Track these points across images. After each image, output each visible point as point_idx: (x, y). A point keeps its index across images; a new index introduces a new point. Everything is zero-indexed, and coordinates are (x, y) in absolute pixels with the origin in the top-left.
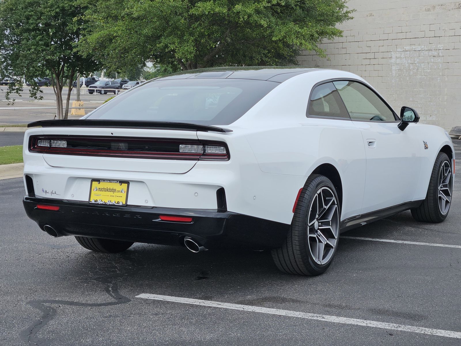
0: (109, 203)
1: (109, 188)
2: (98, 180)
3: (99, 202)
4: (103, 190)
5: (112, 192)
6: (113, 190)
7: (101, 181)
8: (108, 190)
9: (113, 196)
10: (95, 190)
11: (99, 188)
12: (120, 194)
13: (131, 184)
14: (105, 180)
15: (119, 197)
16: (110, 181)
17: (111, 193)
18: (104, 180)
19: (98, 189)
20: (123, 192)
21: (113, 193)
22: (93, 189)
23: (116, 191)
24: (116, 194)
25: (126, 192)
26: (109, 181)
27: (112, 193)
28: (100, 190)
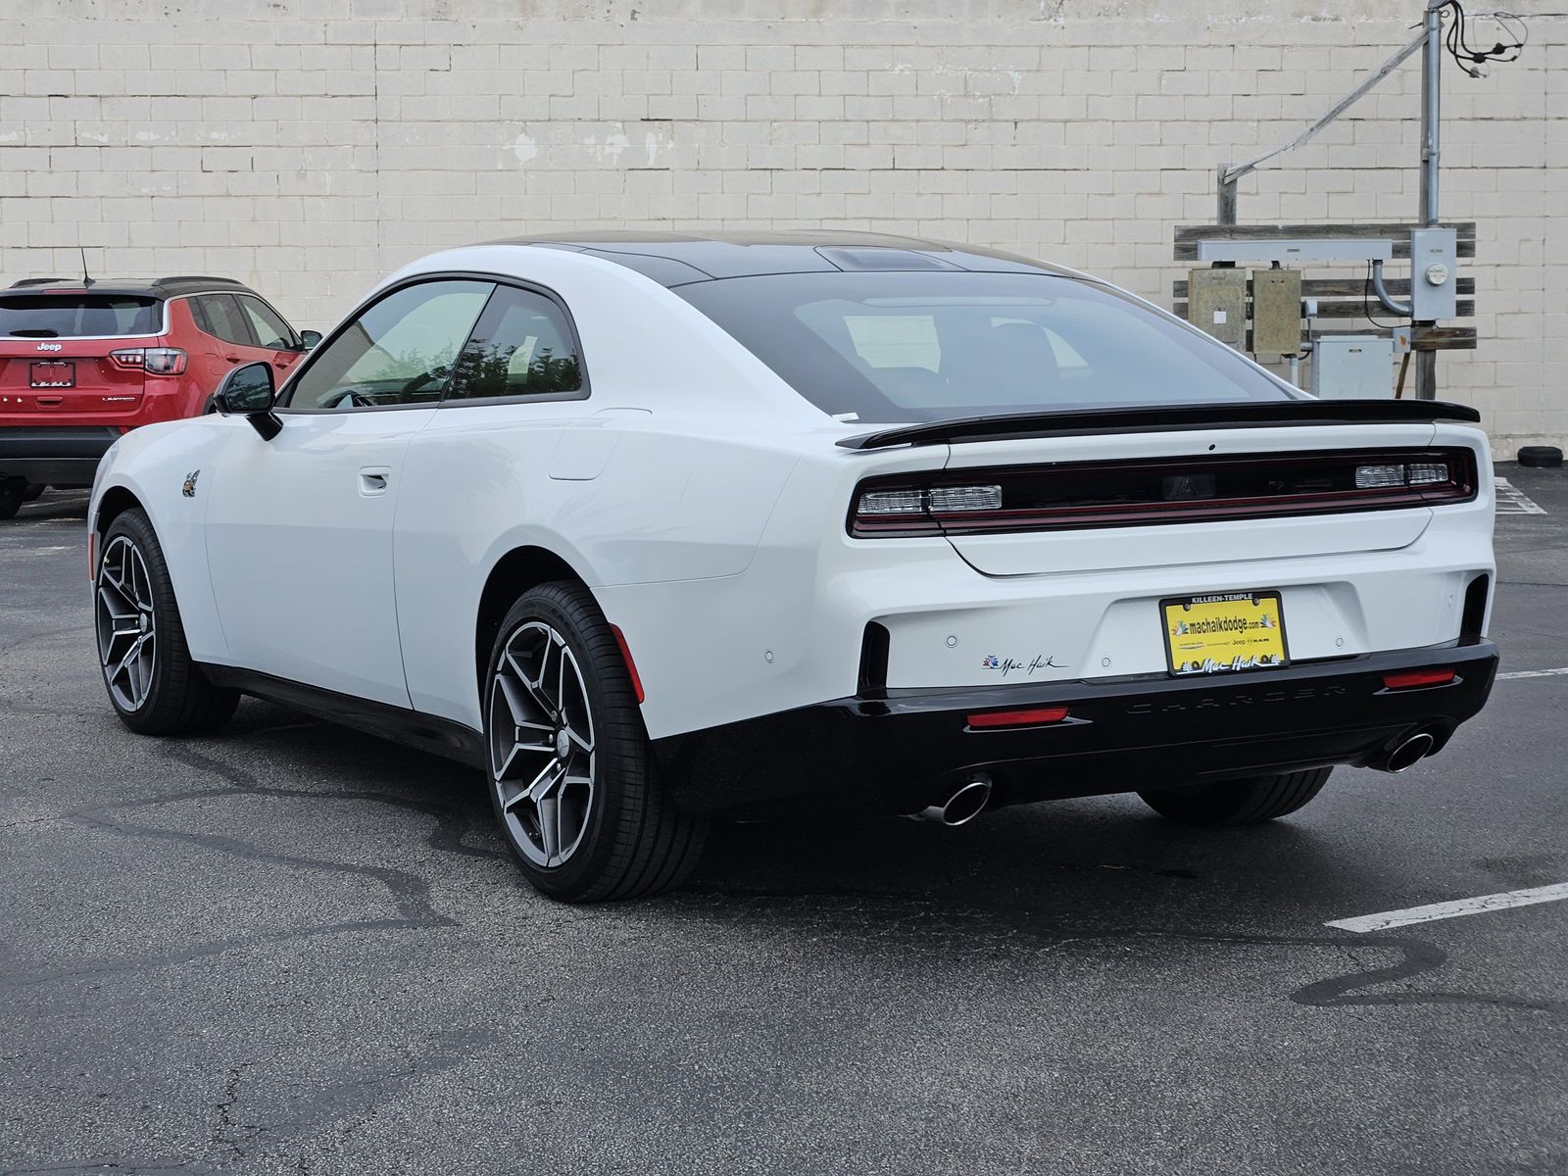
0: (1239, 664)
1: (1222, 619)
2: (1185, 600)
3: (1210, 667)
4: (1205, 627)
5: (1236, 629)
6: (1240, 625)
7: (1194, 600)
8: (1221, 627)
9: (1243, 642)
10: (1180, 631)
11: (1192, 625)
12: (1259, 633)
13: (1285, 596)
14: (1207, 597)
15: (1261, 640)
16: (1223, 595)
17: (1235, 634)
18: (1205, 596)
19: (1188, 626)
20: (1268, 624)
21: (1241, 632)
22: (1174, 630)
23: (1248, 625)
24: (1248, 633)
25: (1277, 624)
26: (1220, 598)
27: (1237, 631)
28: (1197, 628)
